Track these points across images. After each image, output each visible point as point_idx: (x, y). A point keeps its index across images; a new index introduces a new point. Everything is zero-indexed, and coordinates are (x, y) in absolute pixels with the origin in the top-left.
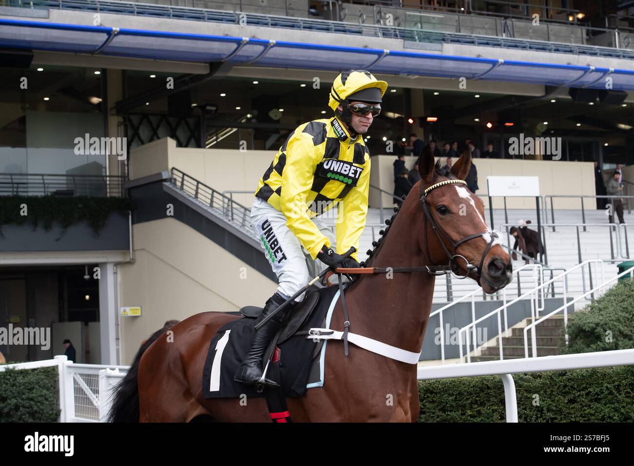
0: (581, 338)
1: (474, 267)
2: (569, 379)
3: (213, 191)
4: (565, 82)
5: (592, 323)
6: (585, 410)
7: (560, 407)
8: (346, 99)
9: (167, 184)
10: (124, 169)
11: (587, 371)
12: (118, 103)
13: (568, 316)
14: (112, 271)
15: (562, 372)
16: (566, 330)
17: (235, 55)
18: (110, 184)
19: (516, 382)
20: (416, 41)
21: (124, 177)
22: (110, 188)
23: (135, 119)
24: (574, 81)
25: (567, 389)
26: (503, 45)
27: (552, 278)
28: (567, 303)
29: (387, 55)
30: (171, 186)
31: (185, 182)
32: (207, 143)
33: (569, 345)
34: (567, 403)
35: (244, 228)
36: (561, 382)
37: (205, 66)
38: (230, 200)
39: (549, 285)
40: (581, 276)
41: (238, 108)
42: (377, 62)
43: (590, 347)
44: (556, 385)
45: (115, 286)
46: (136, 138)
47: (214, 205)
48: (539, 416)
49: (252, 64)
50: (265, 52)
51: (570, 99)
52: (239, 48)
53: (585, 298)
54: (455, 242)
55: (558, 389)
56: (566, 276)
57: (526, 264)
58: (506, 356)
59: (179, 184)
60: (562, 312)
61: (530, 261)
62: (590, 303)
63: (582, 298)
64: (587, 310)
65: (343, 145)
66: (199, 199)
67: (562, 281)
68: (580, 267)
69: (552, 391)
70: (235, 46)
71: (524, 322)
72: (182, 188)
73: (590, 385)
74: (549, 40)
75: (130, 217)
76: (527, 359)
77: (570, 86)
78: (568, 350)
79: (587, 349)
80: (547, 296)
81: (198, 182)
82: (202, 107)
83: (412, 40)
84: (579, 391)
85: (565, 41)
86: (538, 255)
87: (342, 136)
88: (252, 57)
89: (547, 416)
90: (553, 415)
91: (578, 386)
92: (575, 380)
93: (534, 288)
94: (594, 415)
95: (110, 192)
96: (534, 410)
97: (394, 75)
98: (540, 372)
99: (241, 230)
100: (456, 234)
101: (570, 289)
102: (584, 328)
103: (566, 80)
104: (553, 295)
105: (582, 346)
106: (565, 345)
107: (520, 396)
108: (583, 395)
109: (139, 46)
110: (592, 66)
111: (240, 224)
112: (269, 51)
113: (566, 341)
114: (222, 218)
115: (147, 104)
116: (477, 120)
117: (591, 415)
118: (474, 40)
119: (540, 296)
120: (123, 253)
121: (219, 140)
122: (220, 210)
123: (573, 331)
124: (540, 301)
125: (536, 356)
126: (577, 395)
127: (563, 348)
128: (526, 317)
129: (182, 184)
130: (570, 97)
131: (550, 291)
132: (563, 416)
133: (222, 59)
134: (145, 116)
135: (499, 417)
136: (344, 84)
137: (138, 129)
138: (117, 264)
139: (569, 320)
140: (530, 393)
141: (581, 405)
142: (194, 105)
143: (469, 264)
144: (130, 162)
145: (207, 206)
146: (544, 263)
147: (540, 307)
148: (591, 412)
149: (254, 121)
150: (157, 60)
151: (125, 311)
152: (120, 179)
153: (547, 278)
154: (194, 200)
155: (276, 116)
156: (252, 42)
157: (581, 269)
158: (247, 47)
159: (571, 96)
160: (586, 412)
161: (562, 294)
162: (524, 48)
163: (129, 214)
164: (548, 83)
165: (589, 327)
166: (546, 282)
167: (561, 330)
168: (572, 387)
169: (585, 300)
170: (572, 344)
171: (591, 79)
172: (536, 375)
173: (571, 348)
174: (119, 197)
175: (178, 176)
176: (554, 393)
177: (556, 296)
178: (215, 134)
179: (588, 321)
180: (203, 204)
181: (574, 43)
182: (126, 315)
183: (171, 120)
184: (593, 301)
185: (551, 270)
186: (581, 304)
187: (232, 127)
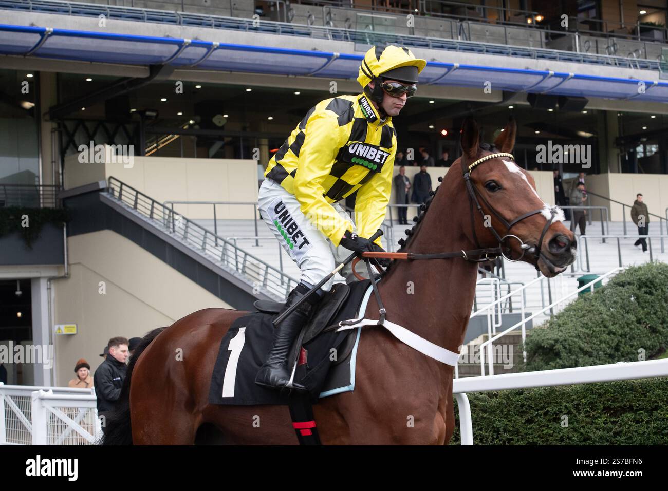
0: (539, 355)
1: (530, 247)
2: (526, 398)
3: (154, 201)
4: (523, 87)
5: (551, 339)
6: (543, 431)
7: (517, 427)
8: (379, 76)
9: (104, 194)
10: (59, 179)
11: (545, 390)
12: (51, 108)
13: (526, 332)
14: (46, 287)
15: (519, 391)
16: (524, 347)
17: (177, 58)
18: (43, 194)
19: (471, 402)
20: (367, 43)
21: (59, 187)
22: (43, 198)
23: (70, 125)
24: (534, 86)
25: (524, 409)
26: (458, 48)
27: (509, 292)
28: (525, 318)
29: (337, 58)
30: (108, 196)
31: (123, 192)
32: (147, 150)
33: (527, 362)
34: (524, 423)
35: (186, 240)
36: (518, 401)
37: (145, 69)
38: (171, 211)
39: (507, 299)
40: (540, 290)
41: (180, 114)
42: (327, 65)
43: (549, 364)
44: (513, 405)
45: (49, 302)
46: (72, 145)
47: (155, 216)
48: (495, 437)
49: (194, 67)
50: (208, 55)
51: (527, 105)
52: (181, 51)
53: (544, 313)
54: (509, 221)
55: (515, 408)
56: (524, 290)
57: (483, 278)
58: (462, 374)
59: (117, 194)
60: (520, 328)
61: (487, 274)
62: (549, 318)
63: (541, 314)
64: (546, 326)
65: (370, 126)
66: (138, 210)
67: (519, 296)
68: (538, 281)
69: (509, 411)
70: (176, 48)
71: (481, 338)
72: (120, 198)
73: (548, 404)
74: (506, 44)
75: (65, 229)
76: (483, 377)
77: (529, 92)
78: (526, 368)
79: (546, 367)
80: (504, 312)
81: (138, 192)
82: (141, 113)
83: (364, 43)
84: (537, 410)
85: (524, 45)
86: (495, 268)
87: (371, 117)
88: (194, 59)
89: (504, 437)
90: (510, 436)
91: (536, 405)
92: (532, 399)
93: (490, 303)
94: (552, 435)
95: (43, 203)
96: (490, 431)
97: (345, 80)
98: (496, 391)
99: (183, 242)
100: (509, 212)
101: (528, 304)
102: (542, 344)
103: (525, 86)
104: (511, 310)
105: (541, 363)
106: (523, 362)
107: (475, 416)
108: (541, 415)
109: (74, 48)
110: (551, 71)
111: (182, 237)
112: (213, 54)
113: (523, 359)
114: (162, 230)
115: (83, 109)
116: (431, 127)
117: (550, 435)
118: (428, 43)
119: (497, 311)
120: (58, 267)
121: (159, 148)
122: (160, 222)
123: (532, 348)
124: (497, 316)
125: (493, 373)
126: (534, 415)
127: (521, 366)
128: (482, 334)
129: (121, 194)
130: (528, 103)
131: (508, 306)
132: (520, 437)
133: (162, 61)
134: (81, 122)
135: (454, 439)
136: (378, 58)
137: (73, 135)
138: (51, 279)
139: (527, 336)
140: (486, 413)
141: (539, 425)
142: (134, 110)
143: (524, 244)
144: (64, 171)
145: (146, 217)
146: (501, 277)
147: (497, 322)
148: (549, 432)
149: (197, 127)
150: (93, 63)
151: (59, 329)
152: (54, 189)
153: (504, 293)
154: (133, 211)
155: (220, 122)
156: (195, 44)
157: (539, 283)
158: (189, 49)
159: (530, 102)
160: (544, 432)
161: (520, 309)
162: (480, 51)
163: (63, 226)
164: (505, 88)
165: (547, 343)
166: (503, 296)
167: (519, 347)
168: (529, 406)
169: (544, 315)
170: (530, 362)
171: (549, 84)
172: (492, 394)
173: (529, 366)
174: (53, 208)
175: (116, 186)
176: (511, 413)
177: (514, 312)
178: (155, 142)
179: (547, 337)
180: (143, 215)
181: (533, 47)
182: (61, 334)
183: (109, 126)
184: (552, 316)
185: (509, 284)
186: (539, 319)
187: (174, 134)
